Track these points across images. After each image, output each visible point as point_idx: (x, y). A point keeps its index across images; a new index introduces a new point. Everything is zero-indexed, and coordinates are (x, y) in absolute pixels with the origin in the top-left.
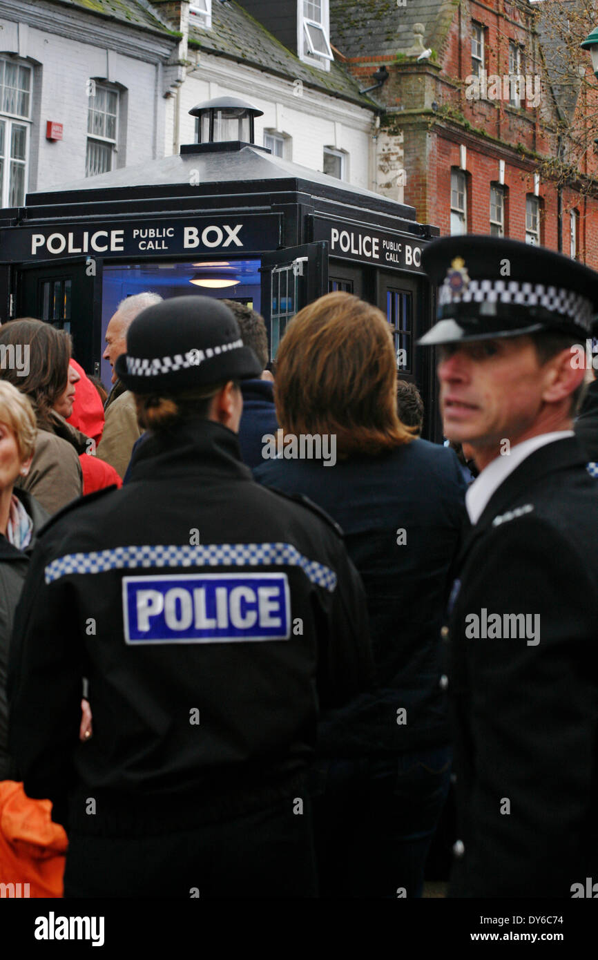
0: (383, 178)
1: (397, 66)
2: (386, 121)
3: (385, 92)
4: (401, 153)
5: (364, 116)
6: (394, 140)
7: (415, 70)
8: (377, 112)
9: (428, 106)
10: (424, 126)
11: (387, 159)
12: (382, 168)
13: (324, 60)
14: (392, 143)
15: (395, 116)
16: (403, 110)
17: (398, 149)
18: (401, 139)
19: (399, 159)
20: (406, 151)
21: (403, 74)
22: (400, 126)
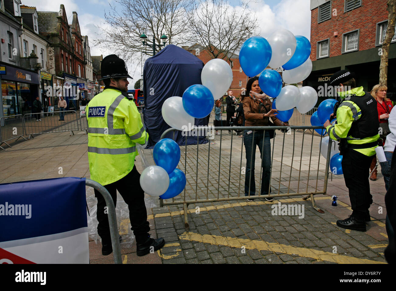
0: (50, 55)
1: (52, 35)
2: (50, 45)
3: (49, 39)
4: (53, 51)
5: (46, 43)
6: (52, 48)
7: (55, 36)
8: (49, 43)
9: (58, 43)
10: (58, 46)
11: (50, 51)
12: (49, 53)
13: (37, 32)
14: (52, 49)
15: (52, 44)
16: (53, 43)
17: (53, 50)
18: (53, 48)
19: (53, 52)
20: (54, 50)
21: (53, 36)
22: (53, 46)
